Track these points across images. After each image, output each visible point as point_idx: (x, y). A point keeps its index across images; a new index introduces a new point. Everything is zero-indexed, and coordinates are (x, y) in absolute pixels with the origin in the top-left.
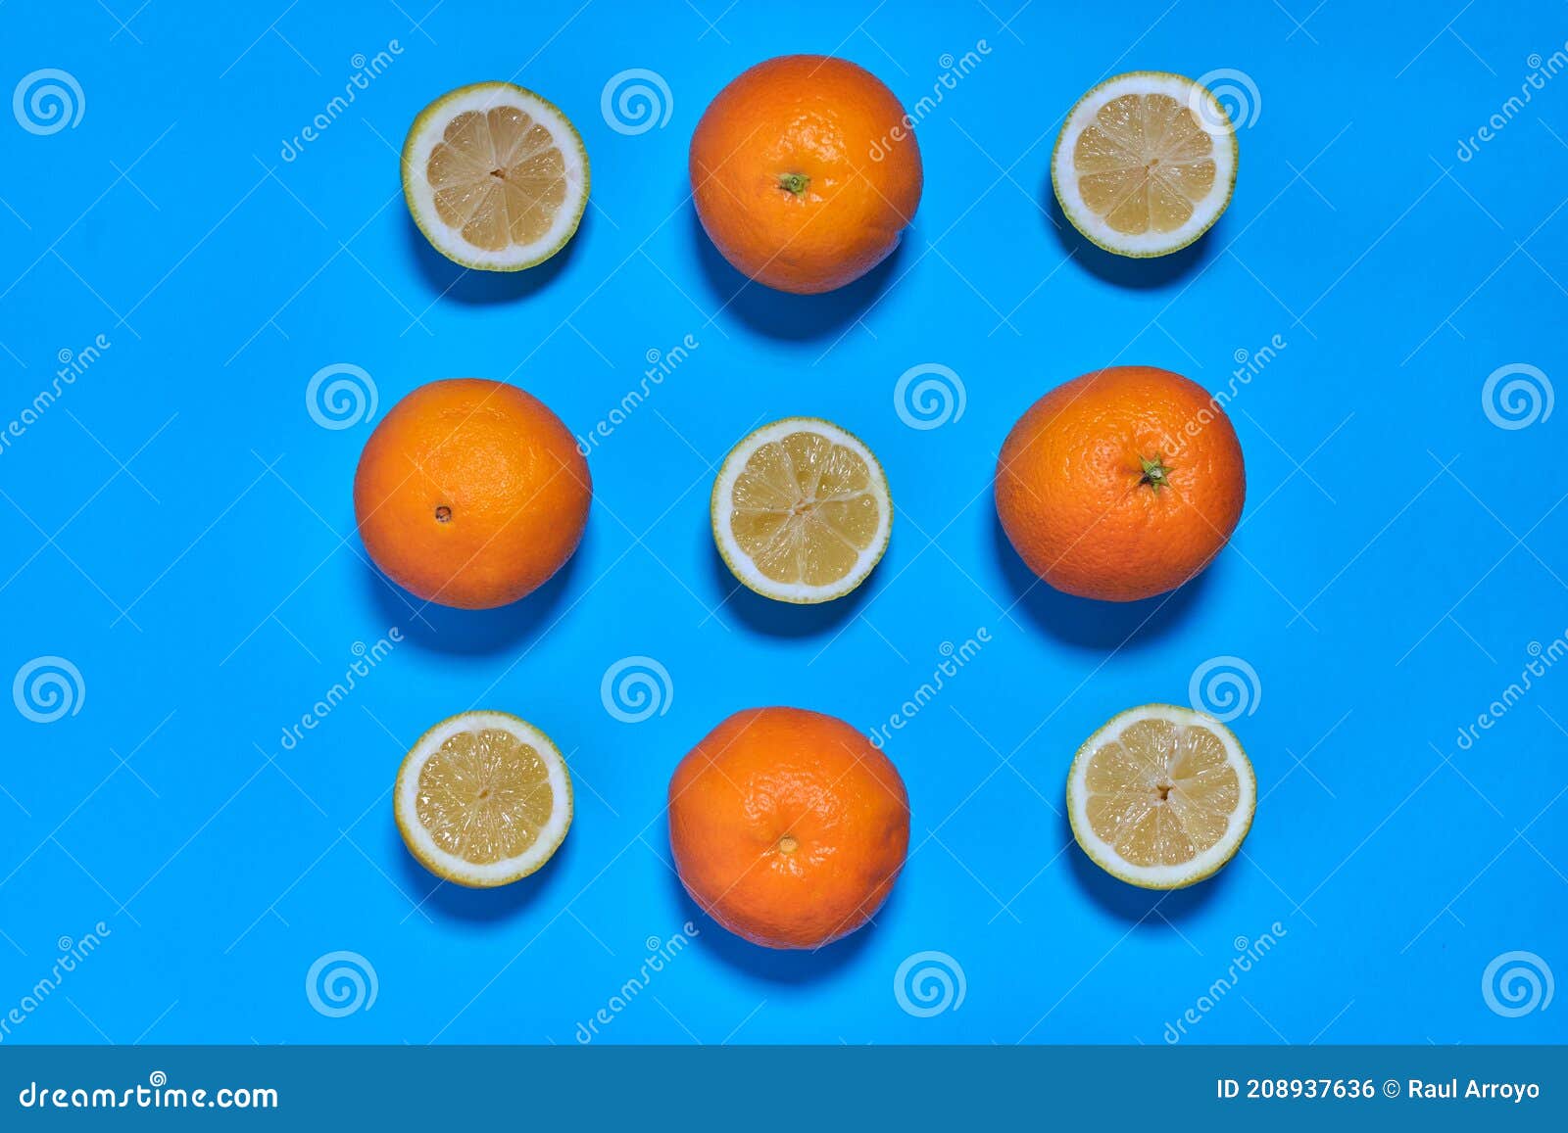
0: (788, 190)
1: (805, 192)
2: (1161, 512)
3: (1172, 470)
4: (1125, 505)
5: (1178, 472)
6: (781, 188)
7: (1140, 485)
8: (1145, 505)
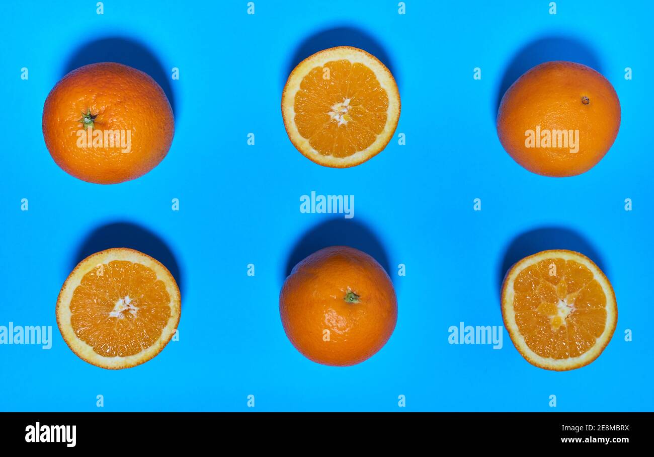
0: (355, 295)
1: (347, 293)
2: (88, 100)
3: (78, 121)
4: (106, 106)
5: (75, 120)
6: (359, 296)
7: (97, 115)
8: (95, 105)
